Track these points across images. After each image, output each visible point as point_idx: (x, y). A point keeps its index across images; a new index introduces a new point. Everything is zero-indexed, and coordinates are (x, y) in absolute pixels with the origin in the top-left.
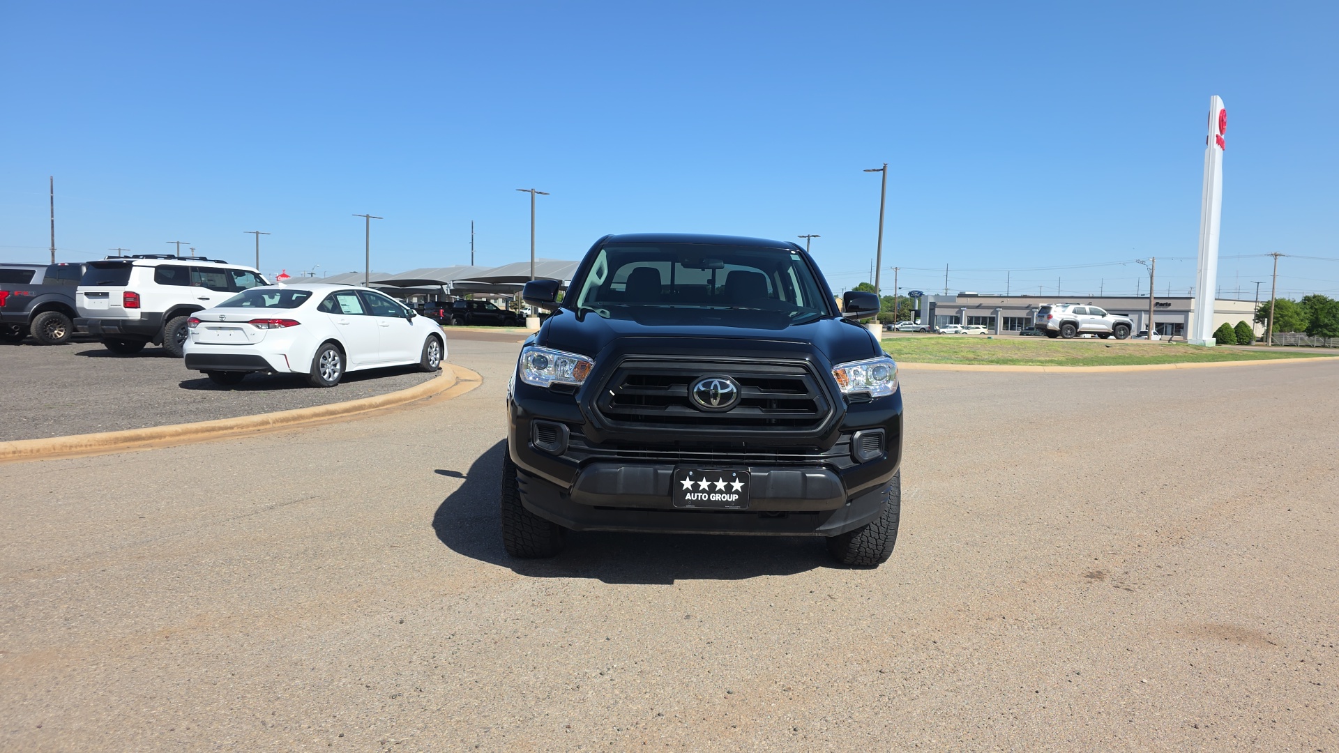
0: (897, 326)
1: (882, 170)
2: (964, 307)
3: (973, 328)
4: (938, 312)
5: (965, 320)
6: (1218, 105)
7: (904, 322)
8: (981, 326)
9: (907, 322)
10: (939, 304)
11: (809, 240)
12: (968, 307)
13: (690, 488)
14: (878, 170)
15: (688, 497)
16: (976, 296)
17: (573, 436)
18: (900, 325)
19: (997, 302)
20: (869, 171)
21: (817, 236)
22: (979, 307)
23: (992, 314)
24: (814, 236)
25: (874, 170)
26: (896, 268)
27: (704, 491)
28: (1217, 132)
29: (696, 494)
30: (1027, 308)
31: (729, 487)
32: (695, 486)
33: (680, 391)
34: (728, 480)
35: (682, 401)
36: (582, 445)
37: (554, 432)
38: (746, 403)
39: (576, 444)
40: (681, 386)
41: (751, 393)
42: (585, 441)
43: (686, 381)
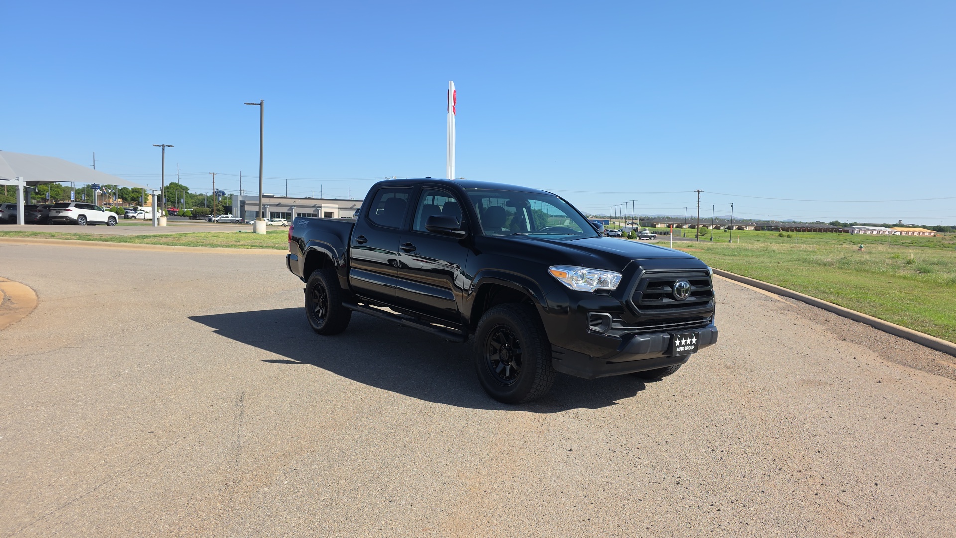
0: (217, 219)
1: (260, 104)
2: (268, 205)
3: (277, 221)
4: (247, 208)
5: (268, 214)
6: (452, 87)
7: (222, 216)
8: (282, 220)
9: (225, 216)
10: (247, 202)
11: (163, 149)
12: (271, 205)
13: (678, 345)
14: (256, 104)
16: (272, 197)
17: (614, 320)
18: (218, 218)
19: (290, 202)
20: (249, 104)
21: (172, 146)
22: (278, 205)
23: (288, 210)
24: (169, 146)
25: (253, 104)
26: (213, 174)
27: (683, 345)
28: (452, 104)
30: (314, 207)
31: (691, 342)
32: (680, 343)
33: (668, 289)
34: (691, 338)
35: (670, 296)
36: (619, 326)
37: (602, 319)
38: (693, 294)
39: (615, 326)
40: (669, 286)
41: (693, 288)
42: (622, 323)
43: (671, 284)
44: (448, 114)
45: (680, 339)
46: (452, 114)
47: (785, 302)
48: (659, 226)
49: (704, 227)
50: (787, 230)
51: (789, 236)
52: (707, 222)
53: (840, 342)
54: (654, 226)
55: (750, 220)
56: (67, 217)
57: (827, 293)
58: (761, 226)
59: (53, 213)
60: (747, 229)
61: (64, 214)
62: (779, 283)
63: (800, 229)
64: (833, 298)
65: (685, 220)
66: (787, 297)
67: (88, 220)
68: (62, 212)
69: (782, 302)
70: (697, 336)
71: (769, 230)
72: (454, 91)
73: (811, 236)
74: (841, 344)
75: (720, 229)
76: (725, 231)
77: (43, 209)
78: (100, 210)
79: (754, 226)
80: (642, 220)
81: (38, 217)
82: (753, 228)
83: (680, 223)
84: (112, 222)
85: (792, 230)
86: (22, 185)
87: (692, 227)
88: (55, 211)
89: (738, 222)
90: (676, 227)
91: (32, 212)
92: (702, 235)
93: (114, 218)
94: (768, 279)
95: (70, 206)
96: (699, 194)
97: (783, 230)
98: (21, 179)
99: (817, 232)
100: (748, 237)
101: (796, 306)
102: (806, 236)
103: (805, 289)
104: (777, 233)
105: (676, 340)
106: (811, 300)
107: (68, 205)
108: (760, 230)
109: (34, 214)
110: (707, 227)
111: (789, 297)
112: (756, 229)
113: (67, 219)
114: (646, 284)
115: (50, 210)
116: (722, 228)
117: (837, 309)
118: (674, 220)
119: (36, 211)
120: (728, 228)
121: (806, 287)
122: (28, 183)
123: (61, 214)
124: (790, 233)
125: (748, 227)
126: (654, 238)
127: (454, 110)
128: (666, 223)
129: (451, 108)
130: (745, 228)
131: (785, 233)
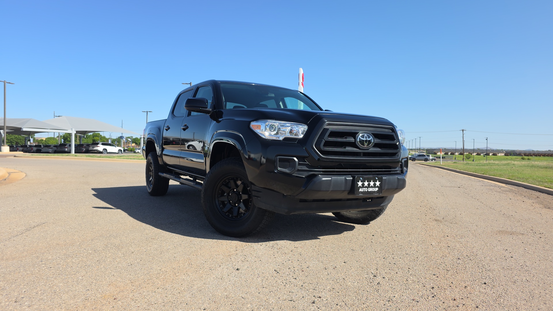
1: (190, 84)
6: (301, 71)
13: (361, 186)
14: (188, 84)
15: (361, 190)
17: (300, 163)
20: (184, 84)
25: (186, 84)
27: (366, 187)
28: (302, 81)
29: (363, 189)
31: (375, 184)
32: (363, 185)
33: (352, 140)
34: (375, 181)
35: (354, 145)
36: (305, 168)
37: (289, 162)
38: (376, 145)
39: (301, 168)
40: (352, 137)
41: (378, 141)
42: (307, 166)
43: (354, 135)
44: (299, 87)
45: (363, 181)
46: (301, 87)
47: (509, 187)
48: (439, 154)
49: (469, 154)
50: (528, 156)
51: (529, 159)
52: (471, 152)
53: (544, 209)
54: (435, 154)
55: (502, 150)
56: (97, 150)
57: (542, 182)
58: (508, 153)
59: (91, 148)
60: (500, 155)
61: (96, 148)
62: (507, 177)
63: (537, 155)
64: (546, 184)
65: (456, 150)
66: (511, 185)
67: (108, 152)
68: (95, 147)
69: (507, 188)
70: (380, 180)
71: (515, 155)
72: (303, 74)
73: (545, 159)
74: (544, 211)
75: (480, 155)
76: (484, 156)
77: (87, 146)
78: (115, 146)
79: (504, 153)
80: (428, 150)
81: (84, 151)
82: (503, 154)
83: (453, 152)
84: (120, 153)
85: (531, 156)
86: (74, 133)
87: (461, 154)
88: (91, 147)
89: (492, 151)
90: (450, 154)
91: (81, 148)
92: (468, 159)
93: (121, 150)
94: (500, 175)
95: (99, 144)
96: (463, 132)
97: (525, 156)
98: (73, 129)
99: (550, 157)
100: (500, 159)
101: (516, 190)
102: (541, 159)
103: (527, 180)
104: (520, 157)
105: (359, 182)
106: (529, 186)
107: (98, 144)
108: (508, 156)
109: (81, 149)
110: (471, 154)
111: (513, 185)
112: (505, 155)
113: (97, 151)
114: (328, 133)
115: (90, 147)
116: (482, 155)
117: (548, 191)
118: (449, 150)
119: (83, 147)
120: (486, 155)
121: (527, 179)
122: (77, 131)
123: (95, 149)
124: (530, 157)
125: (500, 154)
126: (435, 160)
127: (303, 84)
128: (444, 152)
129: (301, 84)
130: (498, 155)
131: (526, 157)
